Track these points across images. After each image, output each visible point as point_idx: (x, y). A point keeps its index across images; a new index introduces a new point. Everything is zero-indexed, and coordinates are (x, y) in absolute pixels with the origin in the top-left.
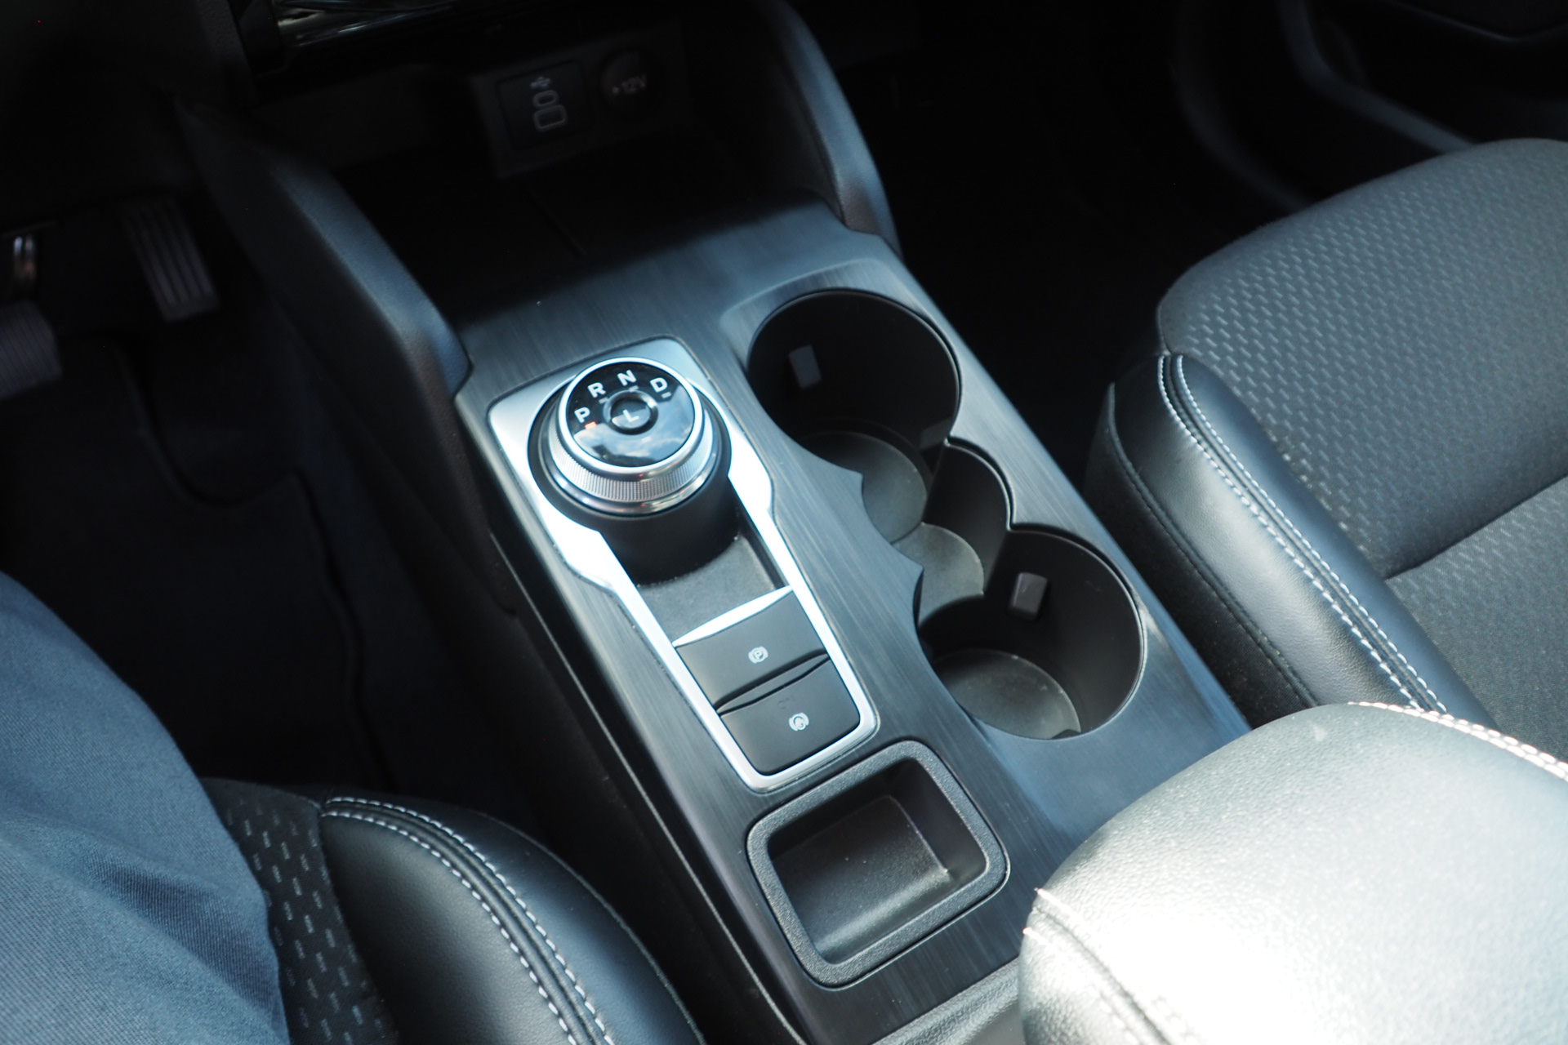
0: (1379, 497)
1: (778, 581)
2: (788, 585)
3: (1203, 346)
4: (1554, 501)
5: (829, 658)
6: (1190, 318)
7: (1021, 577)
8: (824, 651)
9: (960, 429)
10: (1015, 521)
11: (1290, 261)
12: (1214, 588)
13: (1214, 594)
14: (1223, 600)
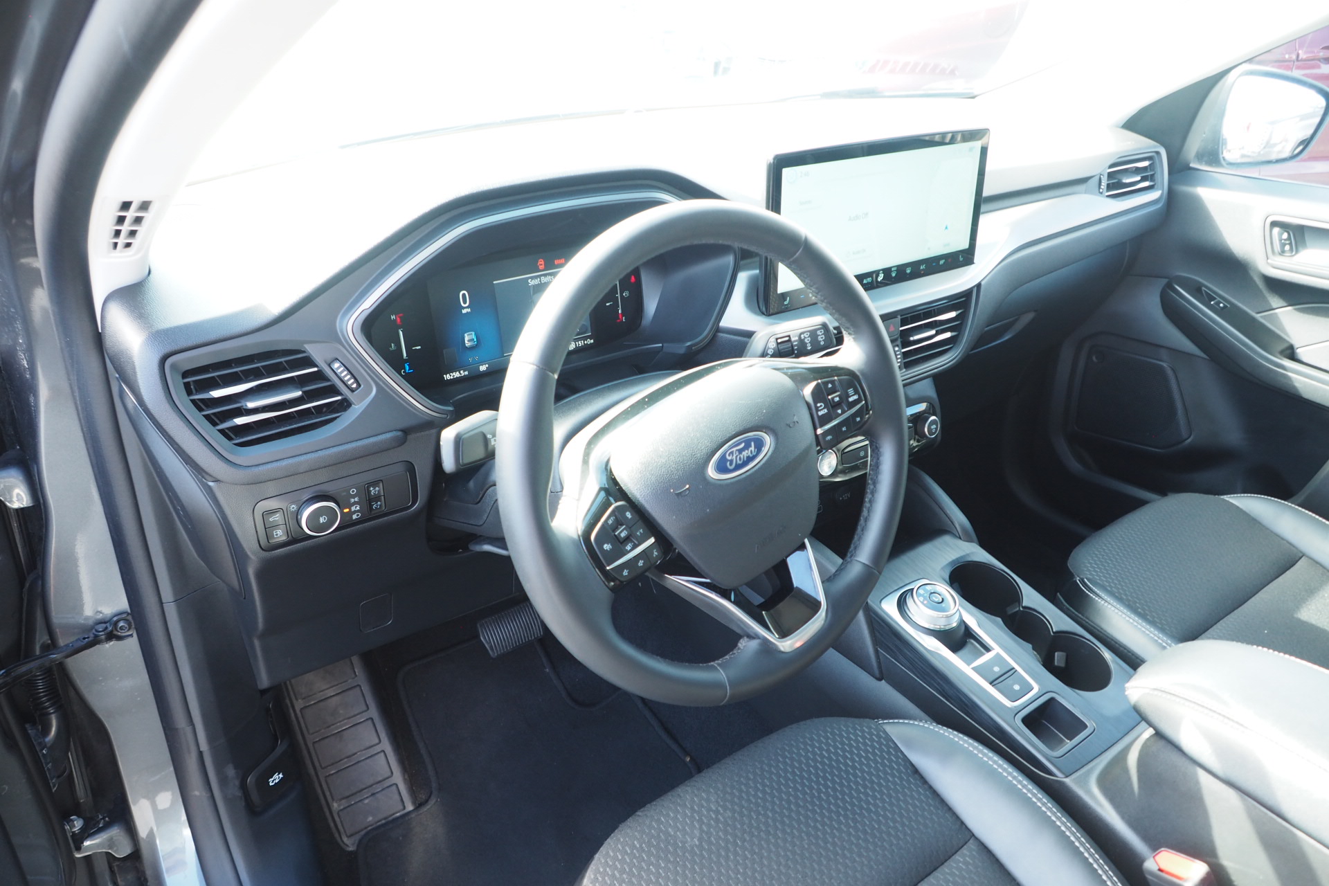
0: (1169, 620)
1: (988, 649)
2: (993, 649)
3: (1091, 574)
4: (1231, 620)
5: (1016, 671)
6: (1082, 565)
7: (1056, 654)
8: (1013, 668)
9: (1025, 603)
10: (1054, 630)
11: (1110, 544)
12: (1125, 649)
13: (1126, 651)
14: (1129, 652)
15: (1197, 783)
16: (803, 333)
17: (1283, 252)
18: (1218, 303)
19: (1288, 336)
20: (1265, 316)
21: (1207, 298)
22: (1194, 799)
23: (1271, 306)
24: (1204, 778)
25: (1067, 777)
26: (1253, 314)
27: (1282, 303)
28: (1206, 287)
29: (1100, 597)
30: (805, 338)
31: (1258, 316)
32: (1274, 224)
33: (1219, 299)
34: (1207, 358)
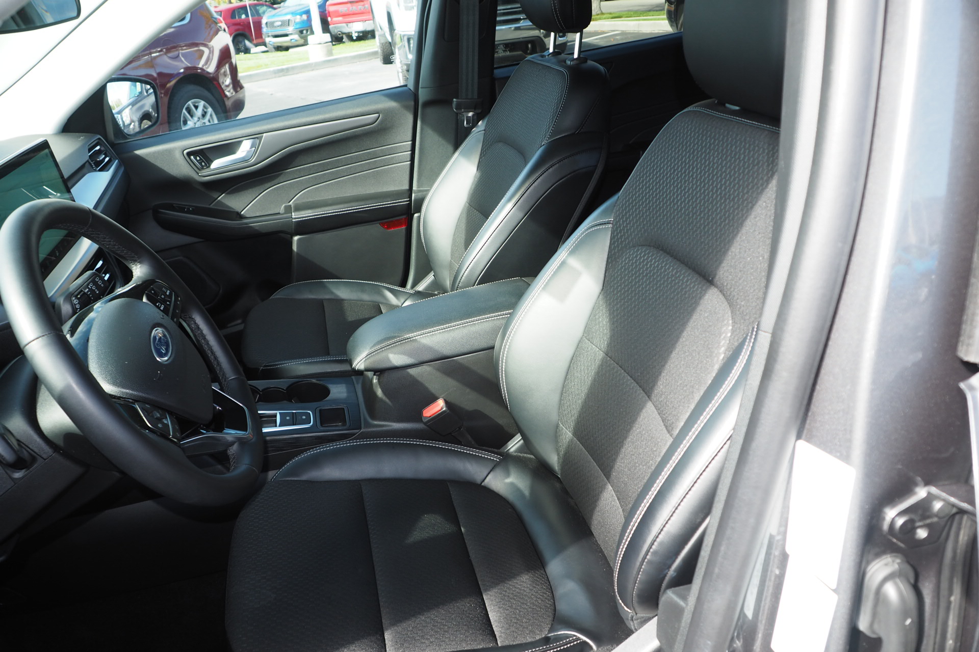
1: (274, 415)
2: (276, 413)
5: (295, 413)
8: (293, 413)
15: (411, 376)
16: (88, 285)
17: (202, 168)
18: (188, 209)
19: (233, 209)
20: (215, 204)
21: (181, 210)
22: (415, 383)
23: (214, 198)
24: (412, 371)
25: (361, 429)
26: (208, 206)
27: (219, 194)
28: (175, 204)
29: (278, 365)
30: (91, 287)
31: (211, 206)
32: (189, 154)
33: (187, 207)
34: (203, 240)
